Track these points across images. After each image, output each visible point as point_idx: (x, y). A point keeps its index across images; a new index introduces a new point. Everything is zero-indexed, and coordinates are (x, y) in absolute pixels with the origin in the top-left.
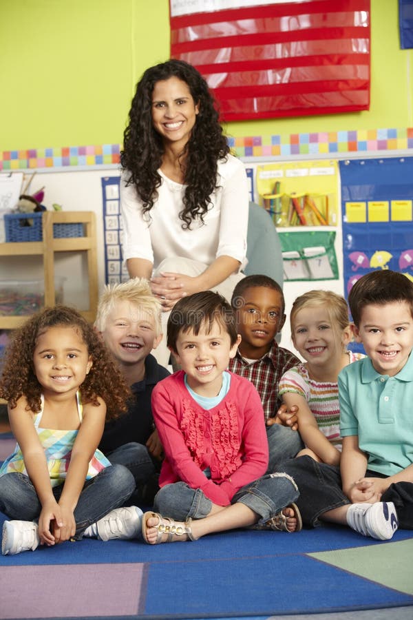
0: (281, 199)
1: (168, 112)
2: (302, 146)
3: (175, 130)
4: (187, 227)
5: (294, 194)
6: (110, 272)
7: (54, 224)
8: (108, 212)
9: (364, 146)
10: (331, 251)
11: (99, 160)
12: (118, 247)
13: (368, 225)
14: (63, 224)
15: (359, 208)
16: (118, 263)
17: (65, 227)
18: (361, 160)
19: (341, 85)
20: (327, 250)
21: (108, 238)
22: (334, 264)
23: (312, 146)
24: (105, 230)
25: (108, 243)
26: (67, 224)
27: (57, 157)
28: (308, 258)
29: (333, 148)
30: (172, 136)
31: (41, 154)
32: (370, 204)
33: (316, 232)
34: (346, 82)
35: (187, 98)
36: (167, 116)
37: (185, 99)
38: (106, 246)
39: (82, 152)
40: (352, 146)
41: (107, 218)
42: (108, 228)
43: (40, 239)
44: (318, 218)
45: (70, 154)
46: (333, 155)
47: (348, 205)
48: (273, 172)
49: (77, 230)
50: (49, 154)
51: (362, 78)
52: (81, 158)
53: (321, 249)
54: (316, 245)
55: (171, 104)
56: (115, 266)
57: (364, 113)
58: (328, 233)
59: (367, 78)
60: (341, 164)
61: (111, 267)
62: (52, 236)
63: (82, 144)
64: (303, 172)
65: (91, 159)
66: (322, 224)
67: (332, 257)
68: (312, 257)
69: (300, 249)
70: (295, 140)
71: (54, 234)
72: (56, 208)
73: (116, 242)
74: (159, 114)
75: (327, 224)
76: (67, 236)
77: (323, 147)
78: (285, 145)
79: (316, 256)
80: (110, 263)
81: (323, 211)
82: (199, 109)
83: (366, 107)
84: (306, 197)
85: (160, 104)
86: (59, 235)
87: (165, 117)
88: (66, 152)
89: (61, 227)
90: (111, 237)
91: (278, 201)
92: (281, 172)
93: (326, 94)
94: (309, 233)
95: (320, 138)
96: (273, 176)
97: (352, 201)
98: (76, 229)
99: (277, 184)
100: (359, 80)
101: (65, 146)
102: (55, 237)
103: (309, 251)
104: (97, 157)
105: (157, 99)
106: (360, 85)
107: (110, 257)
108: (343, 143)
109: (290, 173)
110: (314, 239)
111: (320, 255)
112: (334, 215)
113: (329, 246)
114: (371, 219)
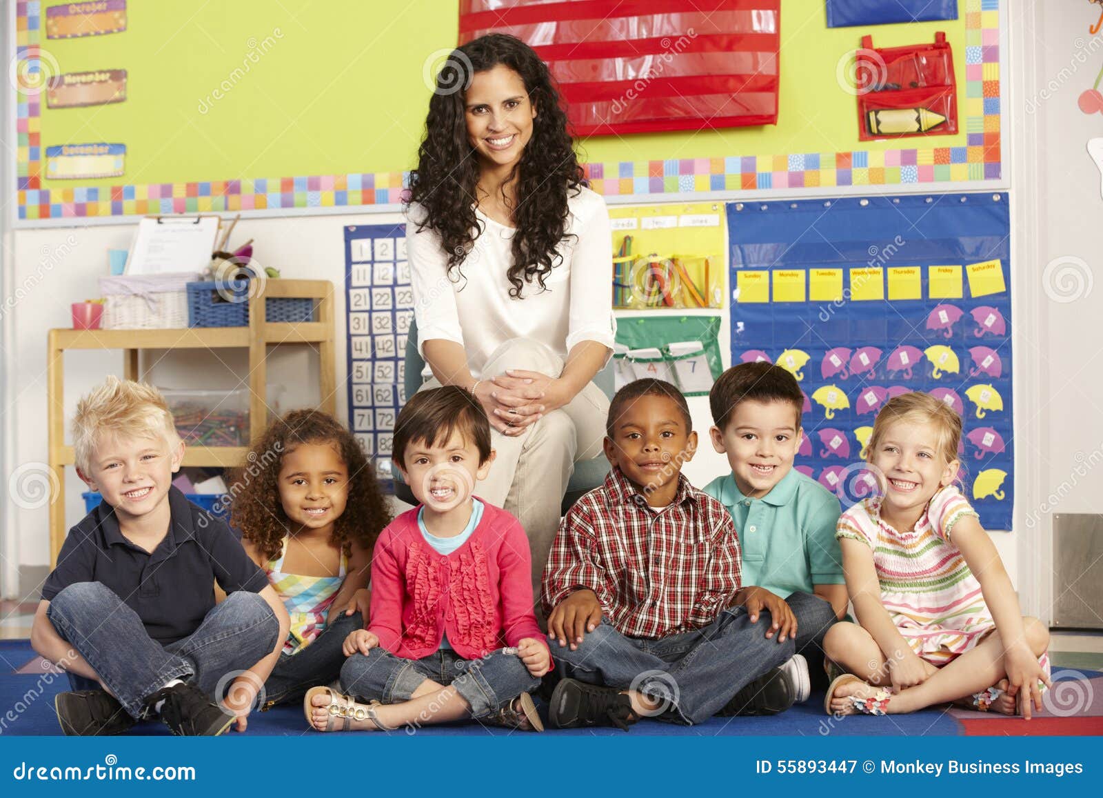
0: (632, 263)
1: (492, 121)
2: (668, 180)
3: (504, 149)
4: (517, 293)
5: (655, 255)
6: (355, 380)
7: (268, 299)
8: (355, 283)
9: (768, 182)
10: (713, 348)
11: (341, 199)
12: (368, 339)
13: (772, 307)
14: (281, 299)
15: (757, 280)
16: (369, 364)
17: (284, 305)
18: (762, 204)
19: (732, 83)
20: (706, 347)
21: (352, 324)
22: (716, 368)
23: (684, 179)
24: (348, 311)
25: (352, 331)
26: (288, 300)
27: (274, 193)
28: (675, 358)
29: (718, 183)
30: (500, 158)
31: (248, 186)
32: (776, 273)
33: (689, 318)
34: (740, 78)
35: (522, 97)
36: (491, 127)
37: (519, 99)
38: (349, 337)
39: (314, 185)
40: (749, 181)
41: (352, 292)
42: (353, 308)
43: (246, 323)
44: (693, 296)
45: (295, 188)
46: (718, 194)
47: (741, 275)
48: (621, 221)
49: (303, 309)
50: (261, 187)
51: (765, 73)
52: (310, 195)
53: (697, 345)
54: (688, 338)
55: (497, 108)
56: (364, 370)
57: (769, 127)
58: (707, 319)
59: (773, 73)
60: (730, 208)
61: (358, 371)
62: (264, 318)
63: (313, 172)
64: (668, 222)
65: (328, 196)
66: (699, 306)
67: (714, 359)
68: (682, 358)
69: (662, 346)
70: (656, 169)
71: (268, 315)
72: (270, 273)
73: (366, 331)
74: (479, 124)
75: (707, 306)
76: (288, 318)
77: (701, 181)
78: (641, 179)
79: (687, 356)
80: (355, 364)
81: (701, 285)
82: (538, 111)
83: (771, 119)
84: (673, 261)
85: (479, 108)
86: (275, 317)
87: (488, 129)
88: (287, 185)
89: (277, 304)
90: (358, 323)
91: (627, 267)
92: (634, 221)
93: (707, 97)
94: (678, 319)
95: (697, 167)
96: (620, 228)
97: (746, 268)
98: (301, 308)
99: (627, 239)
100: (761, 76)
101: (288, 174)
102: (268, 320)
103: (676, 348)
104: (337, 194)
105: (475, 101)
106: (762, 83)
107: (355, 355)
108: (733, 174)
109: (647, 223)
110: (685, 329)
111: (695, 355)
112: (718, 290)
113: (710, 341)
114: (777, 298)
